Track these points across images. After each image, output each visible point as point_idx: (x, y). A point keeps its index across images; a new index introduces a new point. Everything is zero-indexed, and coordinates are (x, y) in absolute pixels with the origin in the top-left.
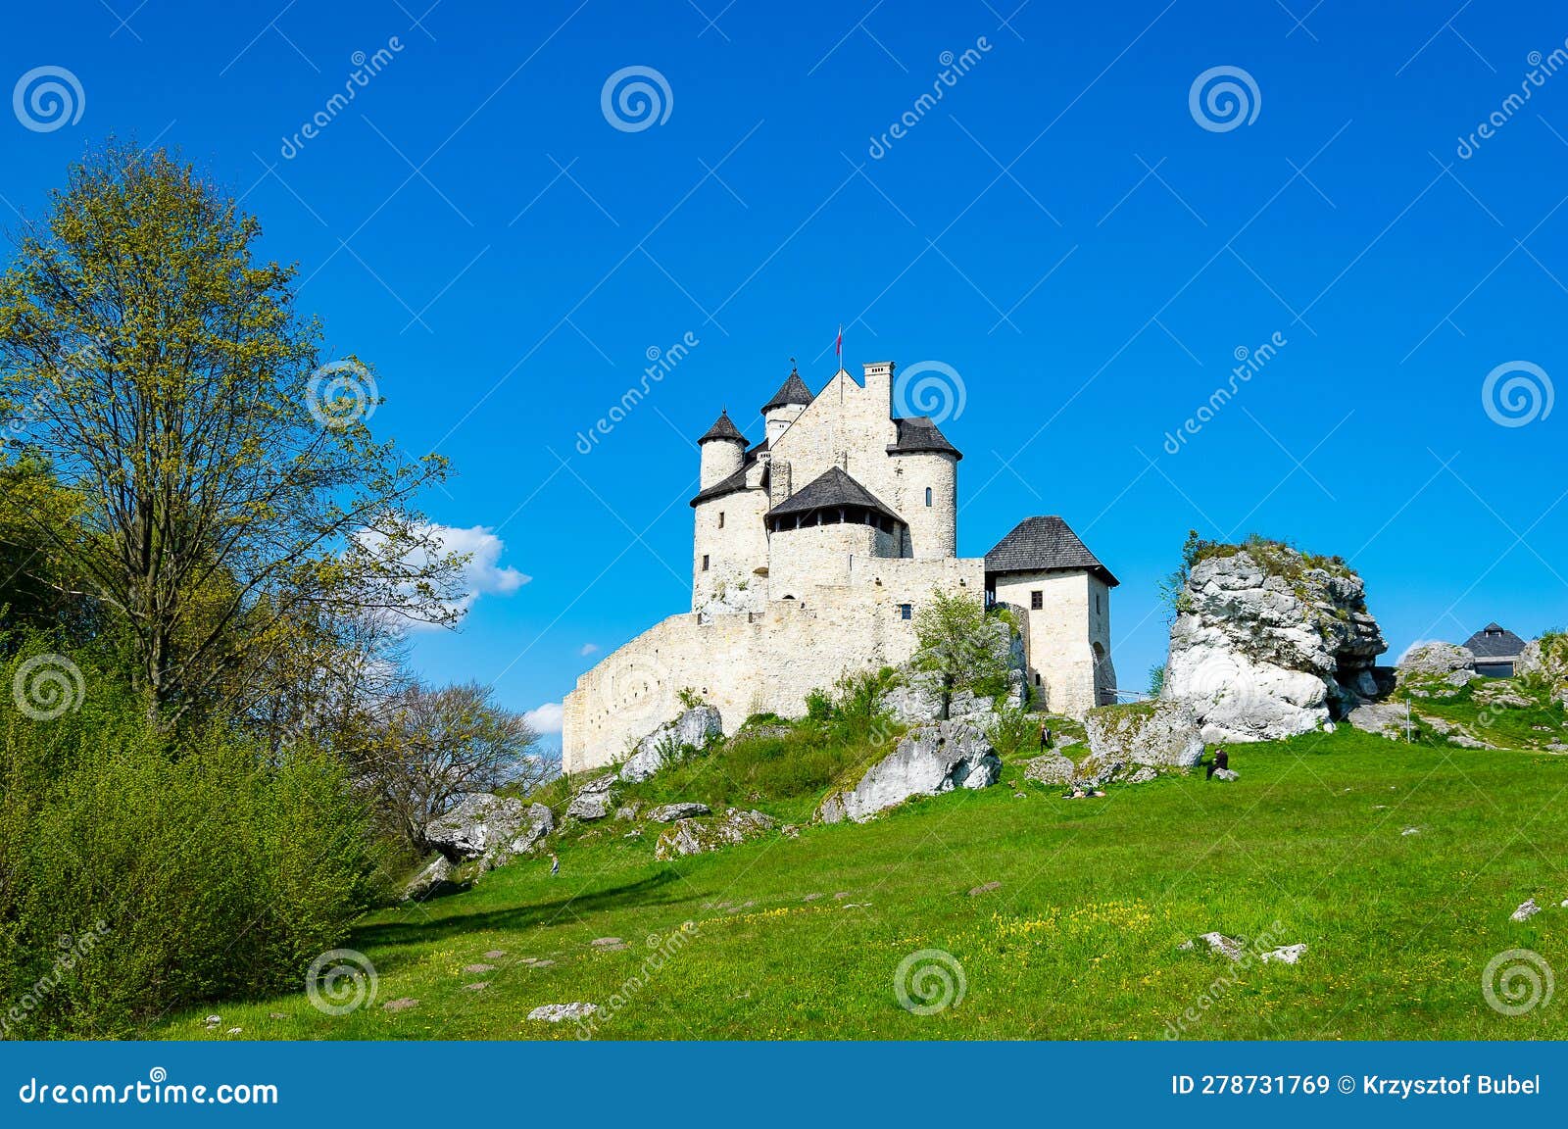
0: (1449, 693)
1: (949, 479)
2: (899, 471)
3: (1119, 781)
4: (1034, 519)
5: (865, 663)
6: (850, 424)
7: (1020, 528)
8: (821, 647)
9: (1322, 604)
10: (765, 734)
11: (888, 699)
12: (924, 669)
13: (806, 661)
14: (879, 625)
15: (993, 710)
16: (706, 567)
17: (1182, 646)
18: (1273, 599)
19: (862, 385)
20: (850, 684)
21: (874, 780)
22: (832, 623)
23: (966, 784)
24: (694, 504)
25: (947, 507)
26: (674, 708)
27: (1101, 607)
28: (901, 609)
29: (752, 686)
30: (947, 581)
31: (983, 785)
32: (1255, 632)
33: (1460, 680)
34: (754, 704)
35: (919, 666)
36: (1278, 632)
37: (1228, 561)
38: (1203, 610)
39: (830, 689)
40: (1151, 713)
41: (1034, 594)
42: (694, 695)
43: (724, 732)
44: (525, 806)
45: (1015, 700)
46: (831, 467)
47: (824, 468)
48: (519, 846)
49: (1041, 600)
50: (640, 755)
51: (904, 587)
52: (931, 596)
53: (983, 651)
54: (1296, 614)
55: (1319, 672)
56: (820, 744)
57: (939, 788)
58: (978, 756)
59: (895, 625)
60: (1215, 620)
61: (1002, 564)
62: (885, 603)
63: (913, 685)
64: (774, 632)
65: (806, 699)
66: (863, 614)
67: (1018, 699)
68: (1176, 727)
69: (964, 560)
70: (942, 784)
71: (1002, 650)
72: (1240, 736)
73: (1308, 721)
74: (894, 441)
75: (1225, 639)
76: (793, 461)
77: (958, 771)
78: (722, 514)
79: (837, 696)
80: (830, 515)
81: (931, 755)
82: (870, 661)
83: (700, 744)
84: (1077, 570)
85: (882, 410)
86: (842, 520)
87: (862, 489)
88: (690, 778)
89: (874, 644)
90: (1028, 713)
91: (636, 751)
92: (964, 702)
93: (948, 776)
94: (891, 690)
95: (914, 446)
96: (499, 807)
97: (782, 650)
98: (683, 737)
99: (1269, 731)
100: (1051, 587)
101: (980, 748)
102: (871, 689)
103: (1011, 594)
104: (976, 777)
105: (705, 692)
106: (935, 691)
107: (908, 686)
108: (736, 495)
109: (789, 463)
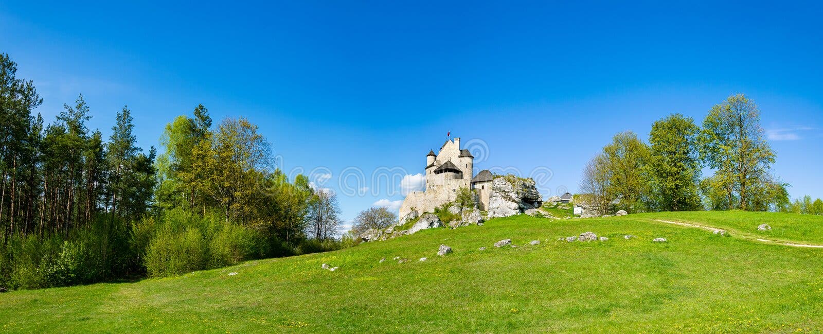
0: (552, 207)
1: (471, 162)
2: (461, 161)
4: (483, 171)
5: (446, 201)
6: (452, 151)
7: (480, 172)
8: (437, 198)
9: (519, 188)
11: (450, 208)
13: (434, 201)
14: (449, 193)
16: (428, 182)
17: (491, 197)
18: (508, 187)
19: (454, 143)
20: (443, 205)
21: (414, 226)
22: (440, 193)
23: (434, 227)
24: (426, 169)
25: (471, 168)
26: (409, 211)
29: (423, 206)
30: (463, 184)
31: (437, 227)
32: (505, 194)
33: (555, 204)
34: (425, 209)
35: (456, 202)
36: (509, 194)
37: (499, 179)
38: (496, 189)
39: (439, 206)
43: (419, 215)
44: (378, 231)
46: (448, 160)
47: (446, 161)
48: (375, 239)
50: (402, 220)
51: (454, 185)
52: (459, 187)
53: (469, 198)
54: (512, 190)
55: (517, 202)
57: (428, 227)
59: (452, 193)
60: (498, 192)
61: (476, 180)
62: (450, 189)
65: (434, 209)
66: (446, 191)
68: (477, 215)
71: (473, 198)
72: (501, 216)
73: (514, 213)
75: (500, 196)
77: (432, 224)
78: (430, 171)
79: (440, 208)
80: (446, 170)
81: (426, 221)
83: (413, 218)
85: (458, 148)
86: (448, 172)
87: (453, 165)
89: (448, 197)
92: (465, 209)
93: (429, 225)
95: (464, 155)
97: (430, 199)
99: (506, 215)
100: (486, 185)
101: (437, 219)
102: (447, 206)
103: (478, 186)
104: (436, 225)
105: (415, 208)
106: (459, 207)
107: (454, 206)
108: (433, 167)
109: (440, 160)
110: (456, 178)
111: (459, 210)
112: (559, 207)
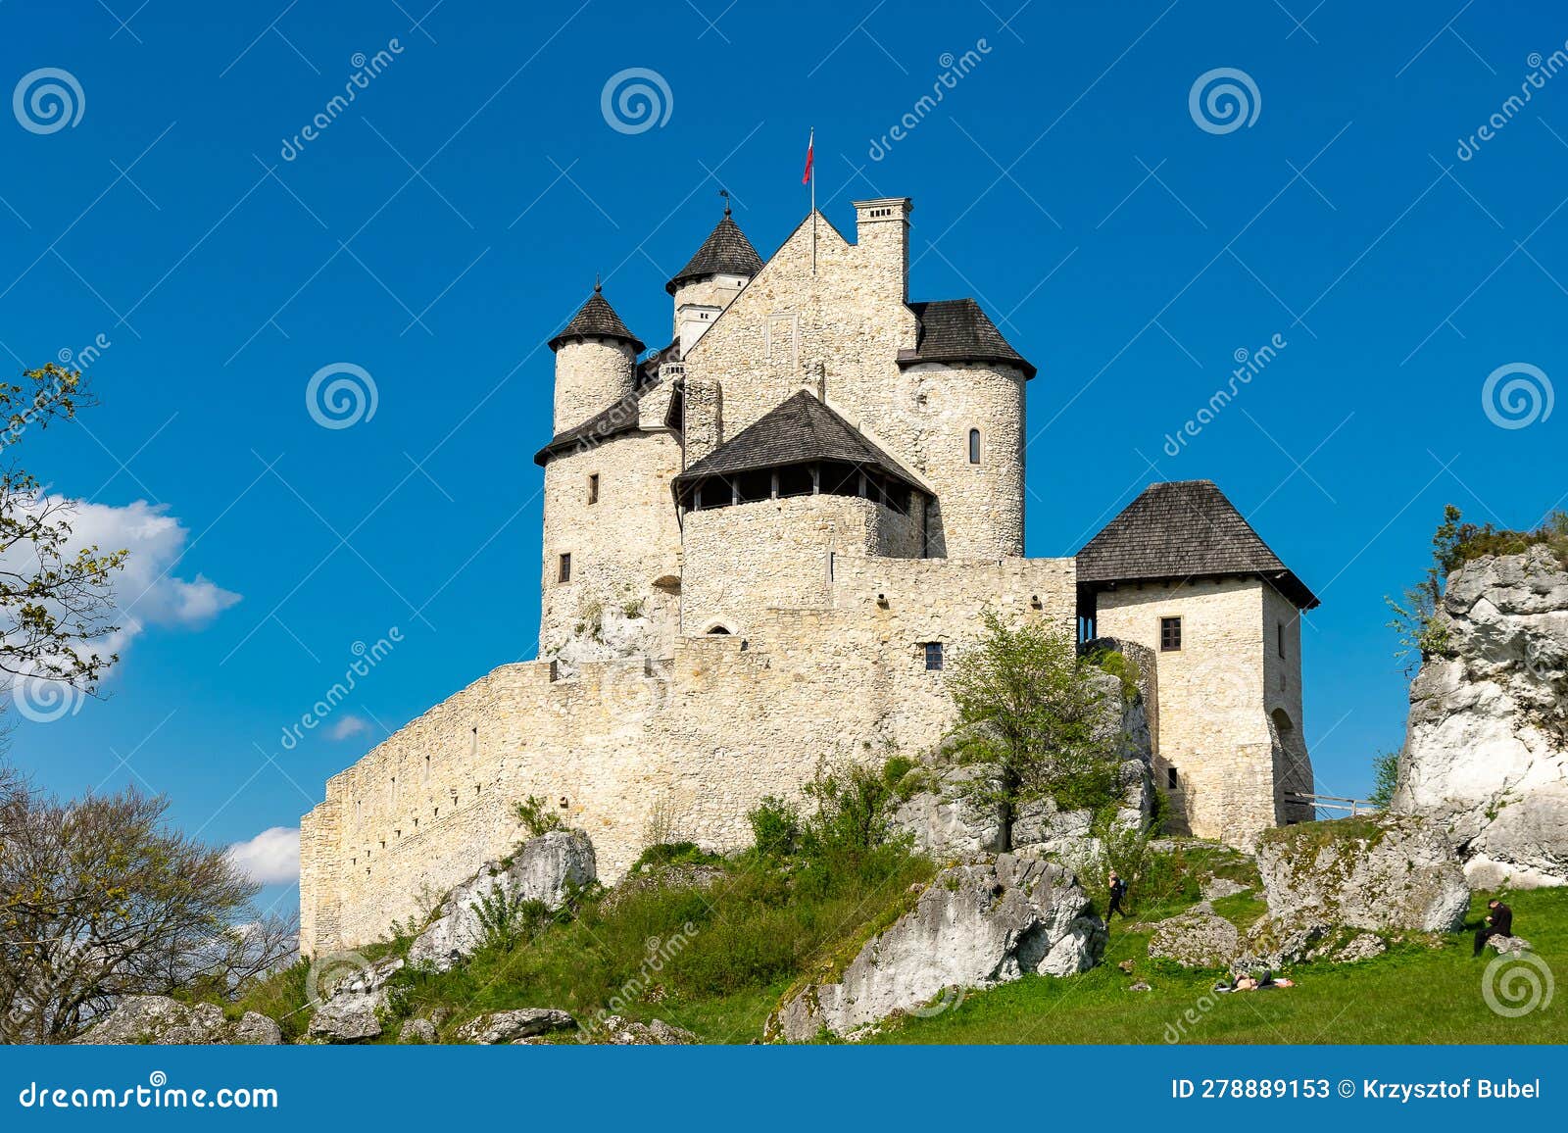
1: (1012, 413)
2: (922, 399)
3: (1318, 958)
4: (1166, 488)
5: (858, 751)
6: (832, 312)
7: (1141, 503)
8: (778, 721)
10: (677, 880)
11: (900, 816)
12: (966, 760)
13: (751, 747)
14: (884, 680)
15: (1093, 834)
16: (565, 576)
17: (1431, 714)
19: (851, 238)
20: (831, 789)
21: (875, 963)
22: (799, 678)
23: (1042, 969)
24: (543, 459)
25: (1008, 466)
26: (507, 836)
27: (1287, 646)
28: (923, 651)
29: (651, 794)
30: (1008, 599)
31: (1074, 970)
34: (656, 827)
35: (958, 755)
37: (1513, 563)
39: (796, 797)
40: (1376, 838)
41: (1165, 622)
42: (543, 810)
43: (600, 877)
44: (231, 1018)
45: (1131, 816)
46: (795, 390)
47: (783, 392)
49: (1178, 633)
50: (444, 922)
51: (931, 613)
52: (980, 627)
53: (1071, 723)
56: (778, 898)
57: (994, 976)
58: (1063, 917)
59: (914, 680)
60: (1490, 669)
61: (1108, 568)
62: (895, 642)
63: (947, 790)
64: (690, 694)
65: (752, 817)
66: (855, 659)
67: (1137, 814)
68: (1419, 861)
69: (1038, 562)
70: (998, 968)
71: (1108, 726)
74: (911, 343)
75: (1508, 703)
76: (725, 380)
77: (1027, 944)
78: (595, 478)
79: (807, 811)
80: (794, 480)
81: (978, 916)
82: (867, 745)
83: (556, 901)
84: (1243, 578)
85: (890, 286)
86: (816, 488)
87: (852, 433)
88: (536, 962)
89: (874, 716)
90: (1156, 837)
91: (436, 915)
92: (1039, 819)
93: (1011, 954)
94: (906, 800)
95: (948, 352)
96: (182, 1019)
97: (705, 728)
98: (525, 887)
100: (1196, 610)
101: (1066, 904)
102: (871, 797)
103: (1130, 624)
104: (1062, 955)
105: (564, 806)
106: (987, 801)
107: (937, 792)
108: (621, 444)
109: (719, 385)
110: (886, 545)
111: (990, 832)
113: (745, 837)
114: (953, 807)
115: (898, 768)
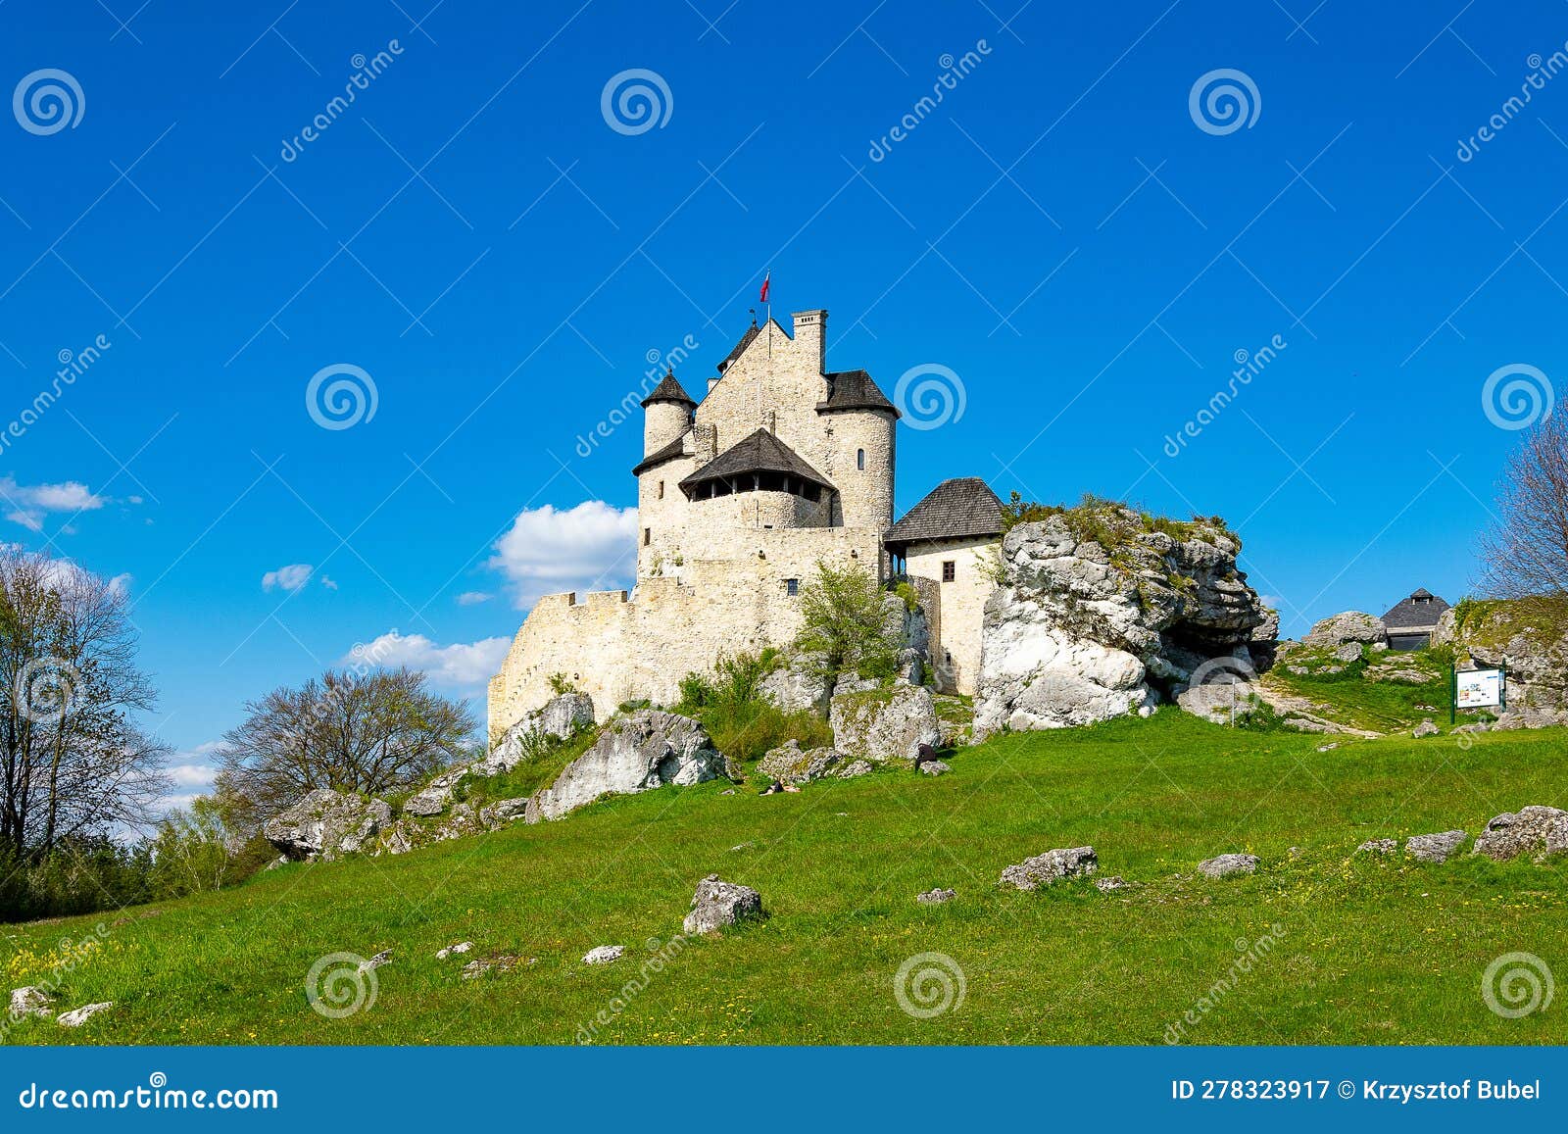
0: (1333, 669)
1: (885, 438)
2: (830, 432)
3: (829, 775)
4: (952, 483)
5: (747, 644)
6: (781, 381)
7: (937, 492)
8: (700, 627)
9: (1149, 573)
11: (767, 683)
12: (808, 649)
13: (683, 644)
14: (762, 601)
16: (646, 541)
17: (993, 622)
18: (1088, 568)
19: (791, 337)
20: (729, 667)
21: (571, 777)
22: (712, 601)
23: (676, 781)
24: (638, 472)
25: (882, 471)
26: (543, 695)
28: (786, 584)
29: (625, 671)
30: (837, 552)
31: (695, 782)
32: (1070, 606)
33: (1350, 654)
34: (627, 691)
35: (803, 647)
36: (1090, 605)
37: (1036, 526)
38: (1019, 582)
39: (706, 672)
41: (946, 564)
42: (565, 680)
43: (596, 720)
44: (365, 803)
46: (758, 428)
47: (749, 430)
48: (348, 845)
49: (953, 571)
50: (503, 746)
51: (790, 561)
52: (816, 569)
53: (872, 627)
54: (1108, 585)
55: (1135, 650)
57: (643, 785)
58: (689, 749)
59: (780, 602)
60: (1032, 593)
61: (912, 532)
62: (769, 579)
63: (795, 667)
64: (648, 612)
65: (681, 684)
66: (745, 590)
68: (911, 715)
70: (645, 781)
71: (893, 627)
72: (1046, 722)
73: (1119, 704)
74: (824, 398)
75: (1042, 614)
76: (719, 424)
77: (665, 765)
78: (662, 483)
79: (712, 679)
80: (745, 482)
81: (632, 749)
82: (752, 641)
83: (565, 735)
84: (990, 537)
85: (813, 364)
86: (757, 487)
87: (784, 453)
89: (756, 624)
91: (499, 743)
93: (652, 772)
94: (771, 674)
95: (845, 403)
96: (339, 803)
97: (657, 632)
98: (548, 727)
99: (1074, 716)
100: (963, 557)
101: (692, 741)
102: (750, 673)
103: (922, 566)
104: (687, 772)
105: (577, 678)
106: (817, 674)
107: (789, 669)
108: (675, 463)
109: (715, 427)
110: (801, 520)
111: (818, 693)
112: (1376, 671)
113: (675, 696)
114: (796, 678)
115: (770, 654)
